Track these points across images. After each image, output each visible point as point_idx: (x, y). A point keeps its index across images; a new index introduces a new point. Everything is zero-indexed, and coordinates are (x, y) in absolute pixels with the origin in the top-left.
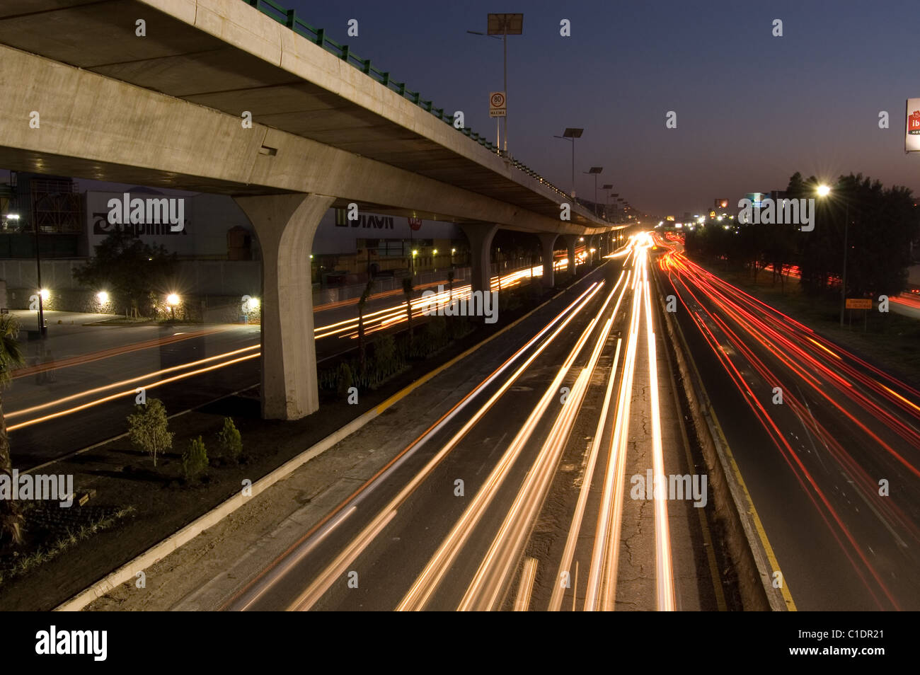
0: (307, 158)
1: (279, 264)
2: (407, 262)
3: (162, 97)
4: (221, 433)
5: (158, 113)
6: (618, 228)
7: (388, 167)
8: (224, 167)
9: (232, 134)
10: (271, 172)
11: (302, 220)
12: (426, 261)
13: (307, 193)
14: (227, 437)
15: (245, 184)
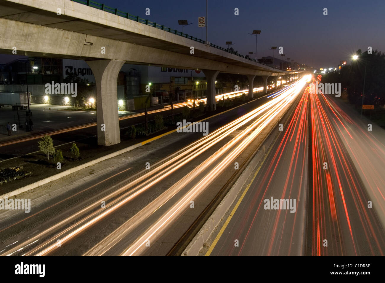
0: (108, 46)
1: (102, 86)
2: (194, 86)
3: (35, 26)
4: (71, 149)
5: (34, 32)
6: (296, 73)
7: (151, 48)
8: (68, 50)
9: (70, 38)
10: (91, 52)
11: (111, 70)
12: (203, 86)
13: (111, 59)
14: (74, 150)
15: (80, 56)
